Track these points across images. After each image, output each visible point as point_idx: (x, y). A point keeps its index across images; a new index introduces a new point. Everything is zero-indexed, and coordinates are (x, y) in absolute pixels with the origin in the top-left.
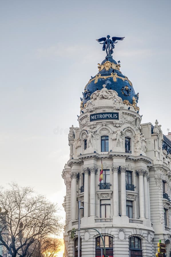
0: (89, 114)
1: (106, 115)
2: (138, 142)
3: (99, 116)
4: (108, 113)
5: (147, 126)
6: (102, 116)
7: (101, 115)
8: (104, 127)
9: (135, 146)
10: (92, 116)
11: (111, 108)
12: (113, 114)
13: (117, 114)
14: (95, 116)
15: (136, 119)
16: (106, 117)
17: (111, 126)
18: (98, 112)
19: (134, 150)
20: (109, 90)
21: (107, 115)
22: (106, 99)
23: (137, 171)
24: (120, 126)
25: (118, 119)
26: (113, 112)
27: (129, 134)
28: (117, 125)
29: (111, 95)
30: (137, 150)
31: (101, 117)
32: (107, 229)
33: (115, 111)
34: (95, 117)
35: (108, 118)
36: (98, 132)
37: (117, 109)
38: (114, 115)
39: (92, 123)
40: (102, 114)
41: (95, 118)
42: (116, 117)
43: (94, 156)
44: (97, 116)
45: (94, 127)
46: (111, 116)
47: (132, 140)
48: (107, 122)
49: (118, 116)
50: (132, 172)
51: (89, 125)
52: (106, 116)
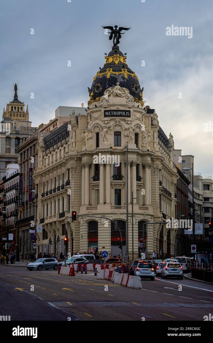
0: (103, 110)
1: (119, 112)
2: (145, 137)
3: (113, 113)
4: (121, 111)
5: (147, 118)
6: (116, 113)
7: (115, 113)
8: (118, 124)
9: (142, 141)
10: (106, 112)
11: (124, 106)
12: (125, 111)
13: (129, 111)
14: (109, 112)
15: (143, 115)
16: (120, 115)
17: (123, 123)
18: (112, 109)
19: (141, 145)
20: (122, 88)
21: (120, 113)
22: (119, 97)
23: (144, 164)
24: (131, 124)
25: (129, 116)
26: (126, 110)
27: (137, 131)
28: (129, 122)
29: (124, 94)
30: (144, 145)
32: (121, 215)
33: (127, 109)
34: (109, 113)
35: (121, 116)
36: (112, 128)
37: (129, 107)
39: (106, 119)
40: (116, 111)
41: (109, 115)
42: (128, 115)
43: (110, 151)
44: (111, 113)
45: (108, 123)
46: (124, 113)
47: (140, 135)
48: (120, 119)
49: (130, 113)
50: (140, 164)
51: (103, 120)
52: (119, 113)
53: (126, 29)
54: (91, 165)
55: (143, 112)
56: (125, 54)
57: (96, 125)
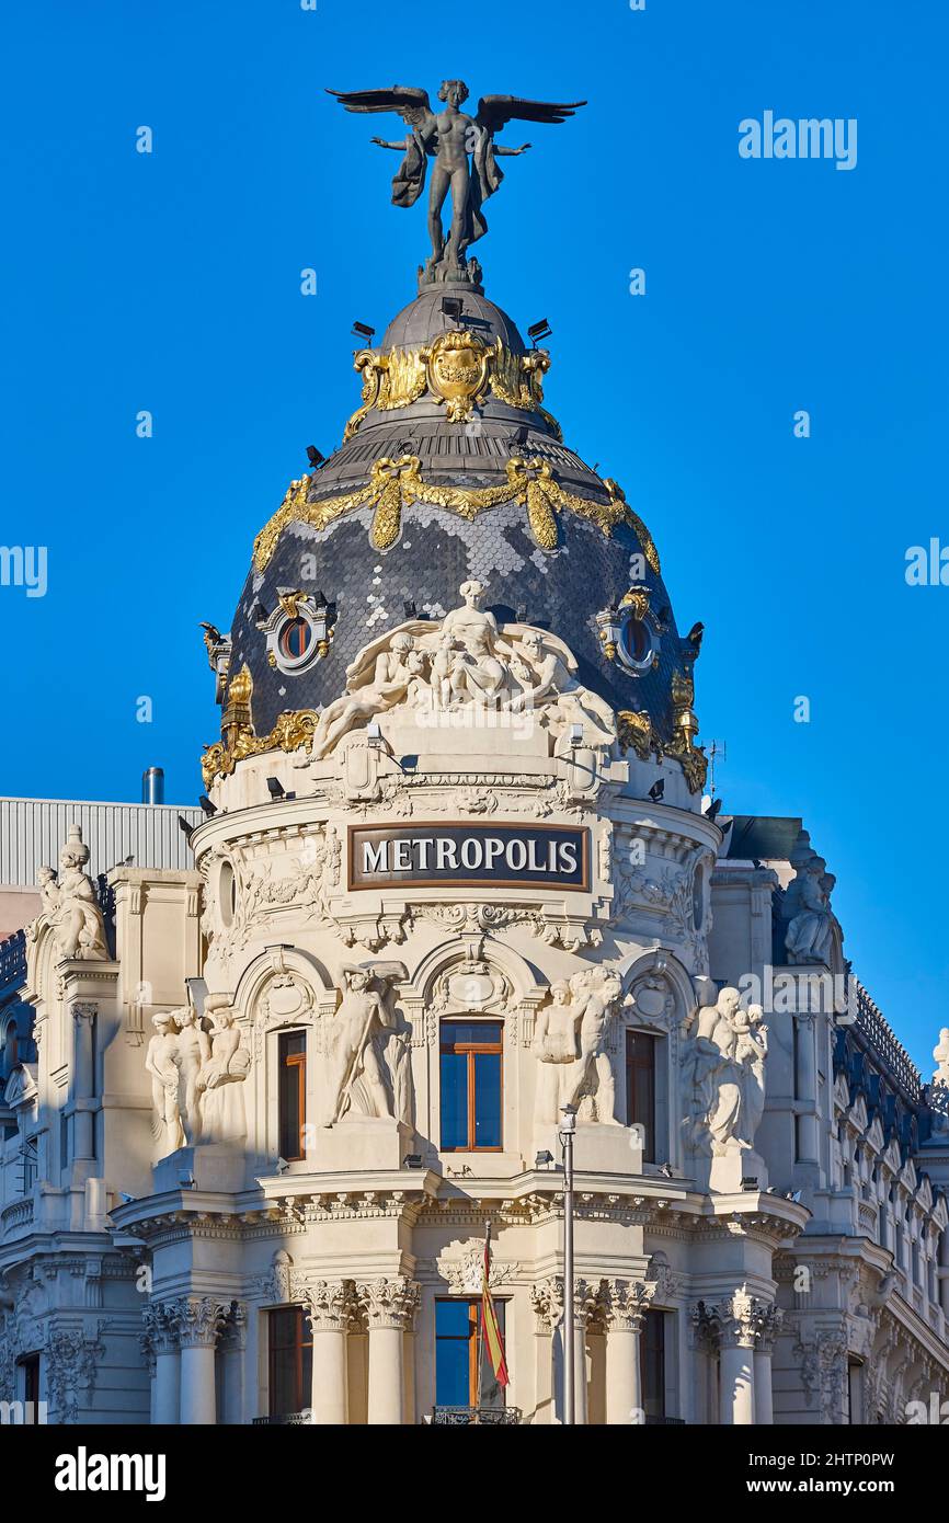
0: (342, 819)
1: (489, 842)
3: (431, 849)
4: (506, 832)
6: (457, 853)
7: (446, 847)
8: (473, 944)
10: (366, 845)
11: (529, 786)
12: (543, 835)
13: (577, 838)
14: (397, 844)
15: (698, 869)
16: (489, 865)
18: (421, 816)
21: (494, 847)
23: (708, 1311)
25: (578, 882)
26: (550, 820)
27: (653, 1006)
31: (452, 860)
33: (563, 818)
34: (397, 855)
35: (500, 873)
36: (419, 987)
37: (577, 801)
38: (553, 845)
39: (368, 901)
40: (459, 832)
41: (398, 867)
42: (567, 865)
43: (411, 1194)
44: (411, 851)
45: (386, 940)
46: (527, 853)
48: (489, 904)
49: (582, 855)
50: (673, 1312)
51: (337, 910)
52: (487, 852)
53: (548, 113)
54: (231, 1318)
55: (696, 845)
56: (540, 328)
57: (274, 960)
